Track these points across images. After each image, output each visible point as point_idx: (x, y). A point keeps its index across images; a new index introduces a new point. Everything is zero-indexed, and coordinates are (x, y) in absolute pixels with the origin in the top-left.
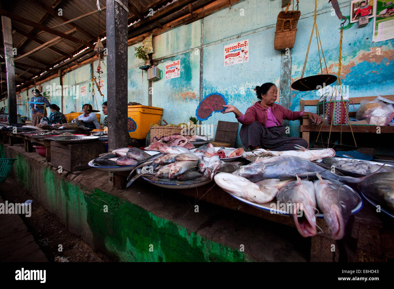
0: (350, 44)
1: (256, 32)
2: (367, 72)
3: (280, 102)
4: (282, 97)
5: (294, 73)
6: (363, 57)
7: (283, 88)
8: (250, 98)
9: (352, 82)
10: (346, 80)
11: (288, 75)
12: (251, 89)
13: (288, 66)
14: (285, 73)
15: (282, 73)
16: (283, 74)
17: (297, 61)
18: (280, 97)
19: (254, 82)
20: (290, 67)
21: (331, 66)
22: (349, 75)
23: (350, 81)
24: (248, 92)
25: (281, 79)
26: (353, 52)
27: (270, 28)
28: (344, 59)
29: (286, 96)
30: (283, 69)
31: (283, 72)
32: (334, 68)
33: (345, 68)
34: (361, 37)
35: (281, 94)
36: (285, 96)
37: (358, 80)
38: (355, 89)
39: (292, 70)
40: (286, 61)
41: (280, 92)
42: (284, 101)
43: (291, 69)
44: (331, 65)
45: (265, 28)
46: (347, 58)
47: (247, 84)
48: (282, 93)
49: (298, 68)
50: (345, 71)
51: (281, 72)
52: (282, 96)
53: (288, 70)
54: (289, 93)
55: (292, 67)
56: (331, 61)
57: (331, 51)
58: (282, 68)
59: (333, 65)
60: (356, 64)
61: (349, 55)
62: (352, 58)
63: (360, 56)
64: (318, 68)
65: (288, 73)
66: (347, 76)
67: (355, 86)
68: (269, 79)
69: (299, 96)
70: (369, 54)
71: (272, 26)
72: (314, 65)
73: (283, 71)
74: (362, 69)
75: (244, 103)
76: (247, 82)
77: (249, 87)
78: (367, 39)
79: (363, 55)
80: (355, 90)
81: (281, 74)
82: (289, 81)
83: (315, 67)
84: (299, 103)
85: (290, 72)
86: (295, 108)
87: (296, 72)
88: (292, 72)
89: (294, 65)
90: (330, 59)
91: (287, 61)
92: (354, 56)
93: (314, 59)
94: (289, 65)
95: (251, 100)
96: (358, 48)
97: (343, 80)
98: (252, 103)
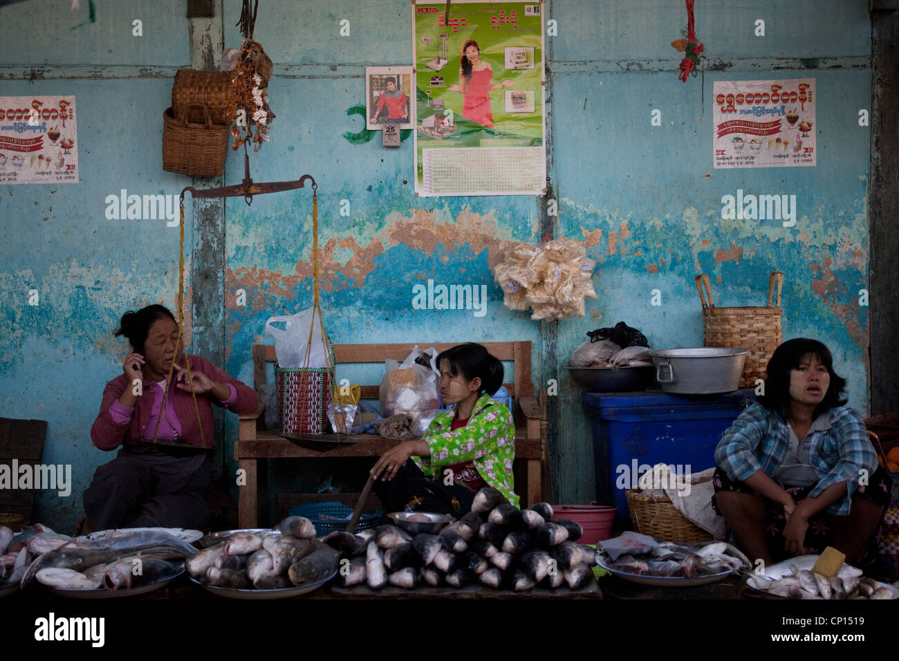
0: (370, 189)
1: (101, 77)
2: (409, 275)
3: (195, 344)
4: (202, 329)
5: (234, 252)
6: (398, 232)
7: (201, 298)
8: (87, 326)
9: (380, 297)
10: (366, 289)
11: (215, 253)
12: (93, 292)
13: (214, 225)
14: (207, 246)
15: (197, 245)
16: (200, 247)
17: (241, 212)
18: (195, 329)
19: (101, 267)
20: (220, 230)
21: (330, 245)
22: (371, 277)
23: (375, 295)
24: (81, 303)
25: (196, 266)
26: (377, 215)
27: (151, 75)
28: (360, 230)
29: (211, 324)
30: (201, 232)
31: (201, 242)
32: (336, 250)
33: (362, 254)
34: (393, 175)
35: (195, 317)
36: (209, 325)
37: (393, 296)
38: (387, 319)
39: (228, 239)
40: (209, 205)
41: (194, 311)
42: (207, 343)
43: (225, 235)
44: (329, 243)
45: (136, 72)
46: (365, 227)
47: (75, 269)
48: (198, 314)
49: (244, 234)
50: (362, 266)
51: (195, 243)
52: (200, 326)
53: (215, 239)
54: (221, 318)
55: (227, 229)
56: (329, 229)
57: (329, 199)
58: (196, 226)
59: (334, 243)
60: (386, 247)
61: (368, 220)
62: (377, 229)
63: (392, 228)
64: (298, 245)
65: (215, 245)
66: (367, 279)
67: (386, 309)
68: (156, 260)
69: (250, 330)
70: (410, 226)
71: (157, 70)
72: (287, 233)
73: (200, 237)
74: (399, 264)
75: (66, 343)
76: (74, 263)
77: (84, 285)
78: (405, 182)
79: (399, 225)
80: (387, 322)
81: (195, 247)
82: (220, 275)
83: (291, 240)
84: (250, 353)
85: (222, 243)
86: (240, 370)
87: (238, 249)
88: (227, 246)
89: (234, 223)
90: (327, 224)
91: (212, 206)
92: (381, 225)
93: (287, 213)
94: (219, 222)
95: (91, 334)
96: (388, 203)
97: (359, 290)
98: (98, 343)
